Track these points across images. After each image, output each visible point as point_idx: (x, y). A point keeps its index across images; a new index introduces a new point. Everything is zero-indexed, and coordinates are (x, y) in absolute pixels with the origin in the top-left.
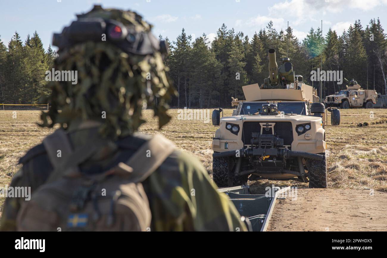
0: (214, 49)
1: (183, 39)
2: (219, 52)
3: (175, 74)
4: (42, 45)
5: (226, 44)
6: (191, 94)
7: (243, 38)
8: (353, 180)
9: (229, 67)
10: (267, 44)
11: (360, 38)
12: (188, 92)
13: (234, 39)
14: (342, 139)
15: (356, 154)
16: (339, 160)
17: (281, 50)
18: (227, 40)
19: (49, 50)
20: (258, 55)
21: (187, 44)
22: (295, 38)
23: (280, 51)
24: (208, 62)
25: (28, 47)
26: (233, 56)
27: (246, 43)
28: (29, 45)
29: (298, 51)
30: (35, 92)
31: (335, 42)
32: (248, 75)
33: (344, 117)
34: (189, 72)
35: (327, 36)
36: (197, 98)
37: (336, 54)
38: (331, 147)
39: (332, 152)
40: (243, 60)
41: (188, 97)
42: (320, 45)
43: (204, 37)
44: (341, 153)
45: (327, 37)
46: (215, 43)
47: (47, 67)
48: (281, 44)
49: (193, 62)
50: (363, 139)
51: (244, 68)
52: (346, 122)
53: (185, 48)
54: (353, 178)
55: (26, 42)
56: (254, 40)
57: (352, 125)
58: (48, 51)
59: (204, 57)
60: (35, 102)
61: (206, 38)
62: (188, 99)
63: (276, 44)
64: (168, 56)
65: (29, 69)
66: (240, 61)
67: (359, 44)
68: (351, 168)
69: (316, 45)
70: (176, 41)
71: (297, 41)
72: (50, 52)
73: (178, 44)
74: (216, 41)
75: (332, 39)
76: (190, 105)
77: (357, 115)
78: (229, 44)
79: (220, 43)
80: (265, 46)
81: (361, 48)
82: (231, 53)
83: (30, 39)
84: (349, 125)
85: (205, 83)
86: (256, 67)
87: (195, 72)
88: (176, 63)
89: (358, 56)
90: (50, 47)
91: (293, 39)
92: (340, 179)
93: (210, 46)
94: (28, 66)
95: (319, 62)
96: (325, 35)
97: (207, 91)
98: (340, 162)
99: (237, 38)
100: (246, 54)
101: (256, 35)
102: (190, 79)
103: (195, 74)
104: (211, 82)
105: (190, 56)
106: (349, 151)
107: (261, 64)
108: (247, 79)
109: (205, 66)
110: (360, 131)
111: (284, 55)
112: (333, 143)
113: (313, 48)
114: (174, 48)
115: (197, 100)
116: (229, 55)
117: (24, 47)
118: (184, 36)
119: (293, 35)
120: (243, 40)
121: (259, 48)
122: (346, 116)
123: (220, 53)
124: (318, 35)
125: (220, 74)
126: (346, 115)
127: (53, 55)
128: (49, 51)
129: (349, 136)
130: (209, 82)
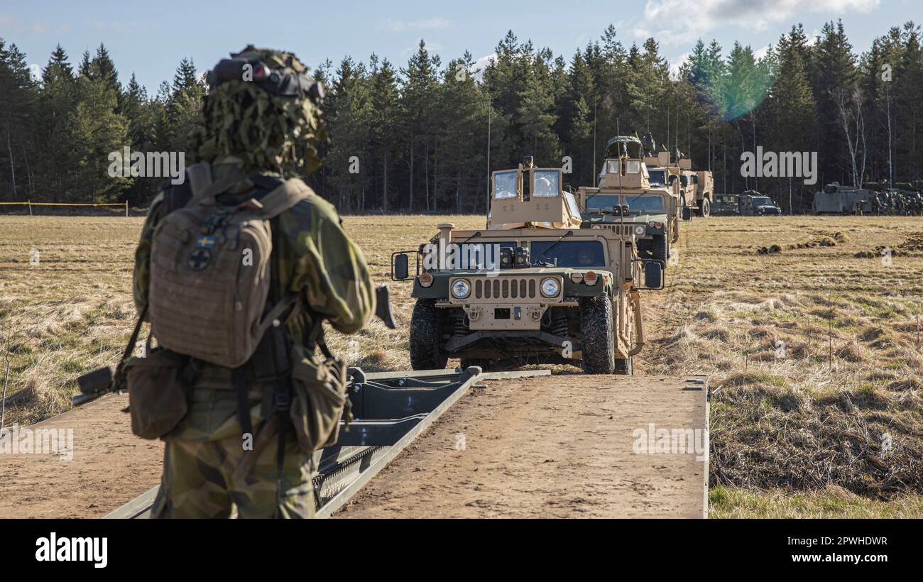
0: (488, 86)
1: (421, 64)
2: (499, 93)
3: (404, 139)
4: (115, 75)
5: (514, 75)
6: (439, 183)
7: (550, 63)
8: (705, 361)
9: (521, 125)
10: (602, 75)
11: (800, 64)
12: (431, 178)
13: (531, 63)
14: (715, 278)
15: (733, 309)
16: (694, 321)
17: (632, 89)
18: (516, 67)
19: (132, 86)
20: (582, 99)
21: (429, 76)
22: (662, 63)
23: (629, 90)
24: (476, 114)
25: (85, 78)
26: (528, 100)
27: (558, 72)
28: (87, 75)
29: (668, 91)
30: (100, 177)
31: (748, 71)
32: (560, 142)
33: (740, 233)
34: (434, 134)
35: (730, 58)
36: (451, 192)
37: (750, 98)
38: (685, 295)
39: (684, 306)
40: (551, 110)
41: (431, 188)
42: (716, 78)
43: (467, 59)
44: (702, 308)
45: (731, 60)
46: (491, 72)
47: (127, 123)
48: (633, 76)
49: (444, 113)
50: (757, 279)
51: (552, 127)
52: (739, 244)
53: (426, 84)
54: (707, 357)
55: (80, 67)
56: (574, 67)
57: (748, 250)
58: (129, 87)
59: (466, 104)
60: (99, 199)
61: (471, 62)
62: (431, 193)
63: (621, 75)
64: (389, 101)
65: (87, 128)
66: (545, 112)
67: (798, 77)
68: (711, 338)
69: (707, 78)
70: (407, 68)
71: (667, 69)
72: (134, 89)
73: (412, 75)
74: (493, 68)
75: (741, 64)
76: (435, 207)
77: (767, 229)
78: (520, 75)
79: (502, 73)
80: (598, 80)
81: (803, 85)
82: (525, 93)
83: (90, 60)
84: (741, 251)
85: (469, 158)
86: (578, 124)
87: (447, 135)
88: (405, 115)
89: (796, 101)
90: (134, 78)
91: (659, 63)
92: (681, 360)
93: (479, 79)
94: (86, 122)
95: (712, 114)
96: (725, 56)
97: (472, 176)
98: (693, 326)
99: (539, 61)
100: (558, 96)
101: (579, 55)
102: (436, 151)
103: (447, 138)
104: (483, 157)
105: (437, 101)
106: (719, 303)
107: (590, 118)
108: (559, 151)
109: (470, 122)
110: (759, 263)
111: (638, 98)
112: (691, 287)
113: (700, 85)
114: (403, 84)
115: (451, 196)
116: (520, 98)
117: (77, 79)
118: (423, 56)
119: (658, 56)
120: (551, 65)
121: (585, 84)
122: (745, 231)
123: (502, 93)
124: (712, 57)
125: (502, 139)
126: (745, 229)
127: (141, 96)
128: (131, 89)
129: (729, 273)
130: (476, 156)
